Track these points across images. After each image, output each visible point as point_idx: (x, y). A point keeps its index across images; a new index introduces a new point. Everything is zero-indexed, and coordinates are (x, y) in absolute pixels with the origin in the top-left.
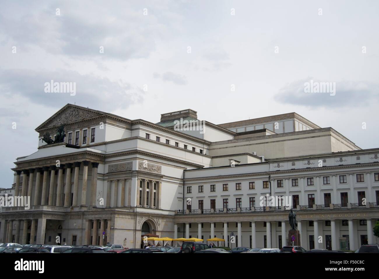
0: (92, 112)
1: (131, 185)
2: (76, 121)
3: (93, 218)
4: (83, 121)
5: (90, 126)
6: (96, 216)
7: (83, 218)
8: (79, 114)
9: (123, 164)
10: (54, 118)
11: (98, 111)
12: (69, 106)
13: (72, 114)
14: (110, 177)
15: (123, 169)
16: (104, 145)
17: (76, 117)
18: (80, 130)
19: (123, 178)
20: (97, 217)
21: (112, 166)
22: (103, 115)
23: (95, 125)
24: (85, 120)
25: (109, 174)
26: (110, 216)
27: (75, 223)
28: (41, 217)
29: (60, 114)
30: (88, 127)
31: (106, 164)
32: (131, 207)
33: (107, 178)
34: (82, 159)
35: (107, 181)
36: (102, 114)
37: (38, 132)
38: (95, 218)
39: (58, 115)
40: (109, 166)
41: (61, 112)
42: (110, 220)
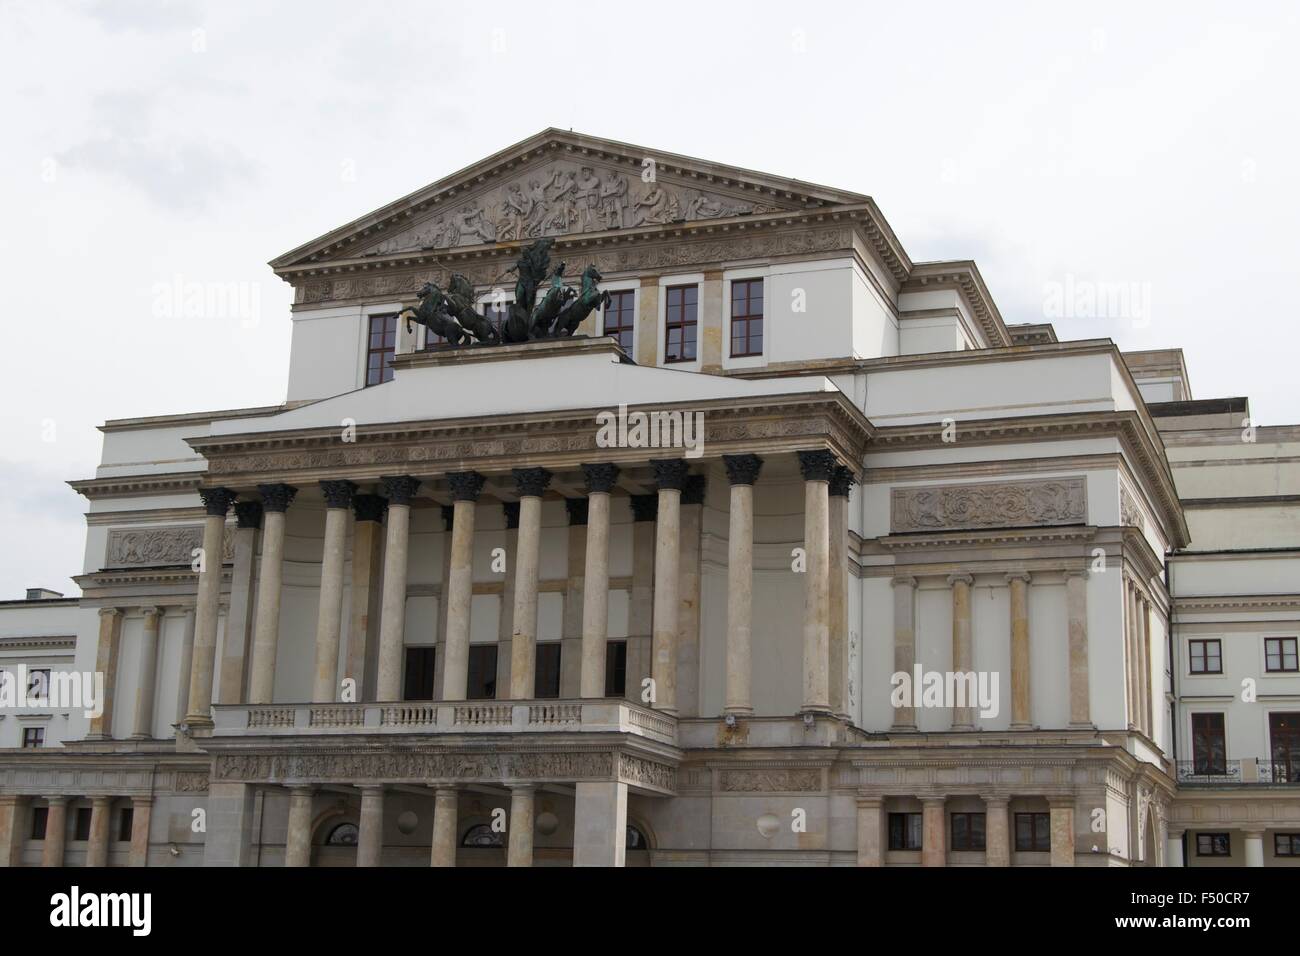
0: (748, 186)
1: (1084, 609)
2: (617, 228)
3: (917, 787)
4: (669, 234)
5: (723, 265)
6: (945, 777)
7: (831, 788)
8: (626, 191)
9: (1013, 489)
10: (430, 203)
11: (794, 183)
12: (553, 145)
13: (574, 190)
14: (908, 559)
15: (1012, 514)
16: (852, 377)
17: (608, 210)
18: (642, 285)
19: (1022, 568)
20: (959, 779)
21: (924, 495)
22: (834, 210)
23: (768, 261)
24: (687, 226)
25: (902, 541)
26: (1067, 776)
27: (769, 813)
28: (608, 774)
29: (474, 182)
30: (704, 268)
31: (872, 482)
32: (1095, 729)
33: (890, 560)
34: (784, 438)
35: (887, 580)
36: (826, 204)
37: (291, 278)
38: (937, 786)
39: (459, 189)
40: (897, 495)
41: (489, 175)
42: (1070, 800)
